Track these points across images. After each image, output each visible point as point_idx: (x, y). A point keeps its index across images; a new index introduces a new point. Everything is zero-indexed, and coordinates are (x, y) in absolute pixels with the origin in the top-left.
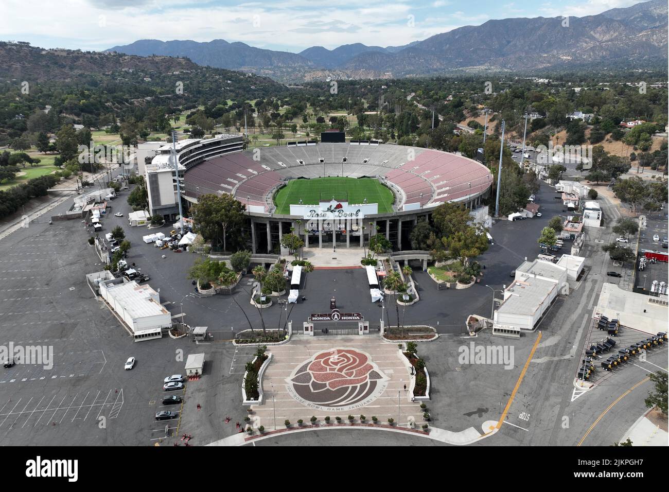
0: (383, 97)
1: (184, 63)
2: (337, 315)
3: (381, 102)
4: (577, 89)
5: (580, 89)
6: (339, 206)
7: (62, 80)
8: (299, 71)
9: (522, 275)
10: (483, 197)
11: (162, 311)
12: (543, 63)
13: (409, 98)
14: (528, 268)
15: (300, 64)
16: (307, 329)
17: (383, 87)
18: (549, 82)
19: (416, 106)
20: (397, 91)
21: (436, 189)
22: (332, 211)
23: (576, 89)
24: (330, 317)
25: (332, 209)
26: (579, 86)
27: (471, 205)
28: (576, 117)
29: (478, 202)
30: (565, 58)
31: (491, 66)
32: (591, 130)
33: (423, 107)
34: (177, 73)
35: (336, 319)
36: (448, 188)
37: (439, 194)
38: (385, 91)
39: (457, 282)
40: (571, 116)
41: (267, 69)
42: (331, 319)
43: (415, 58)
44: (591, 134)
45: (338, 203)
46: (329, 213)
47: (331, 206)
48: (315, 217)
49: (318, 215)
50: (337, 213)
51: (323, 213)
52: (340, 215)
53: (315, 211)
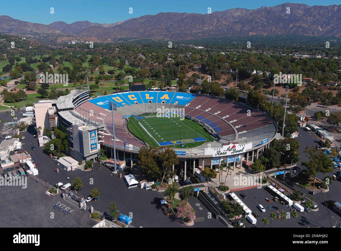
6: (234, 147)
12: (190, 37)
21: (226, 120)
25: (230, 148)
30: (199, 34)
36: (236, 120)
45: (234, 145)
46: (228, 152)
47: (230, 147)
48: (220, 155)
49: (221, 153)
50: (232, 151)
51: (225, 152)
52: (234, 152)
53: (220, 151)
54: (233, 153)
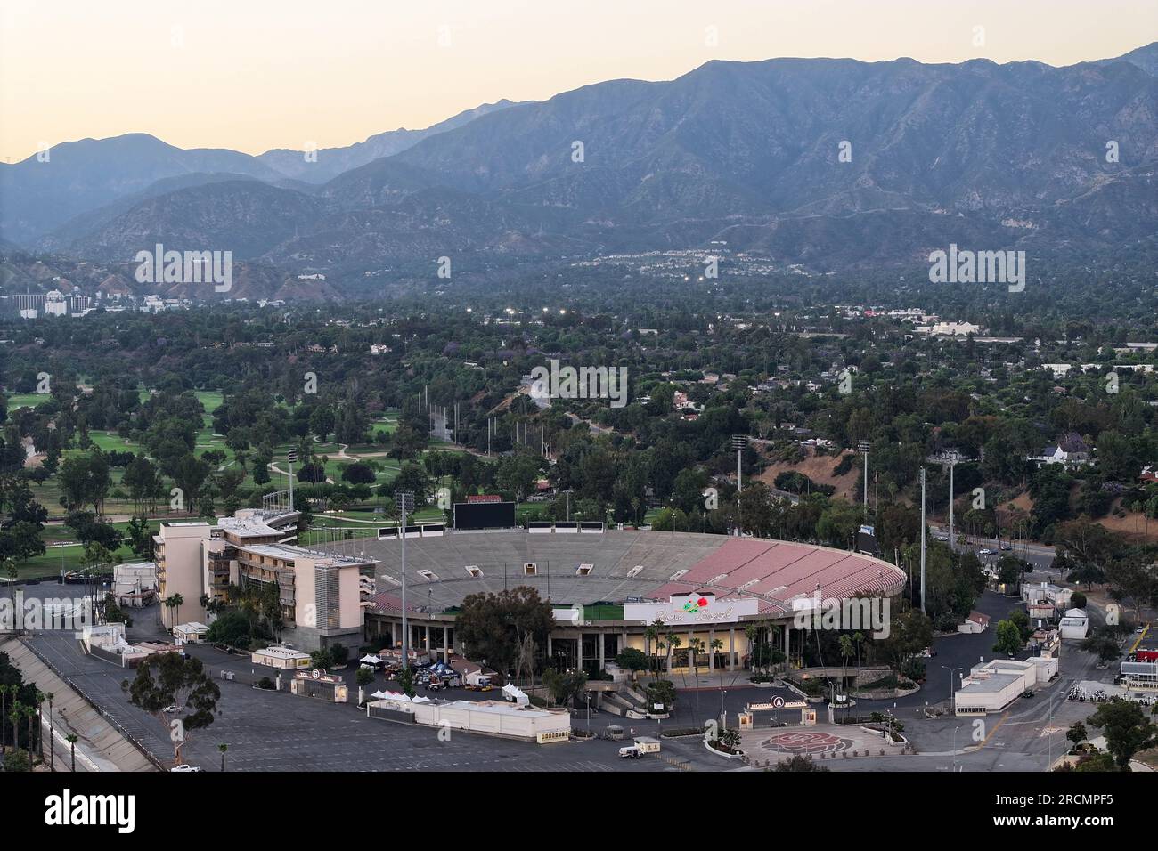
4: (1060, 369)
5: (1068, 366)
23: (1054, 366)
26: (1064, 358)
28: (1050, 460)
32: (1082, 489)
35: (779, 705)
40: (1038, 458)
42: (774, 706)
53: (665, 613)
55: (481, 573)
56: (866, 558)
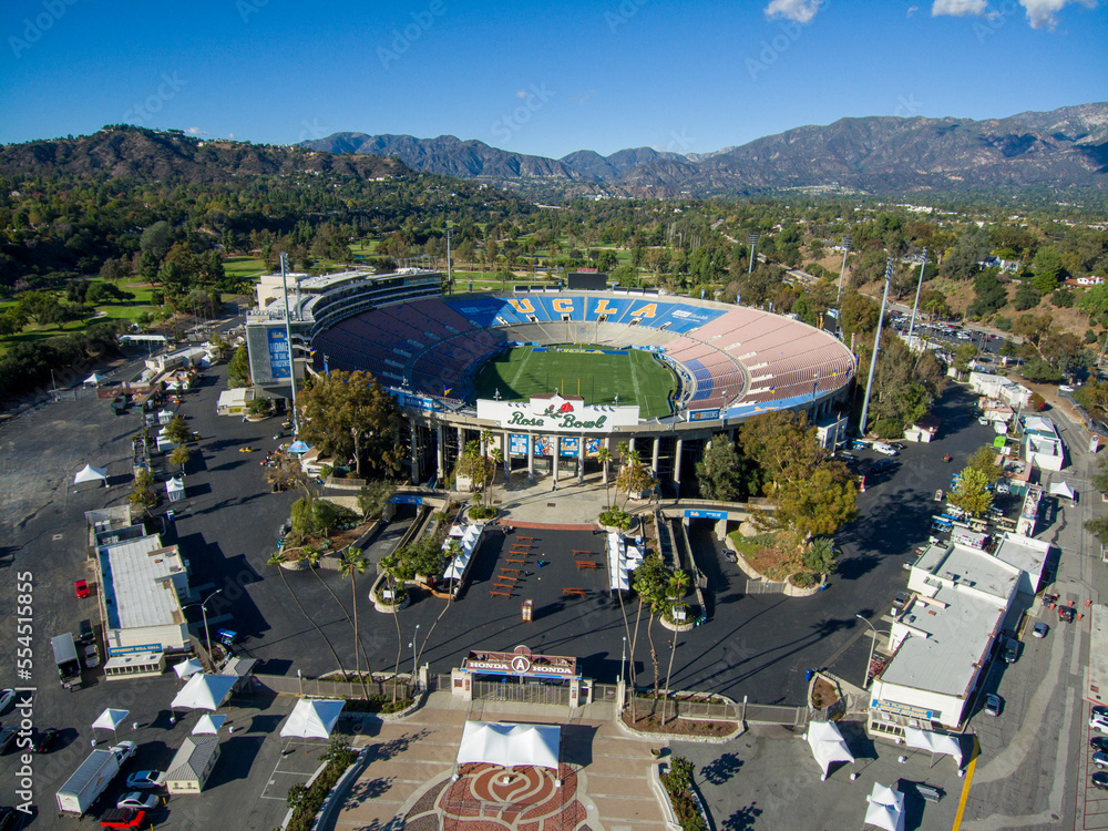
0: (674, 225)
1: (392, 165)
2: (523, 661)
3: (671, 232)
4: (980, 224)
5: (983, 223)
6: (566, 408)
7: (221, 183)
8: (557, 185)
9: (927, 581)
10: (836, 399)
11: (175, 614)
12: (921, 185)
13: (714, 227)
14: (936, 562)
15: (560, 174)
16: (458, 684)
17: (676, 211)
18: (933, 211)
19: (725, 239)
20: (697, 217)
21: (749, 375)
22: (553, 417)
24: (509, 664)
25: (555, 411)
27: (816, 414)
28: (989, 266)
29: (827, 406)
30: (953, 178)
31: (840, 186)
32: (1017, 287)
33: (736, 241)
34: (381, 179)
35: (520, 669)
36: (770, 376)
37: (755, 386)
38: (679, 217)
39: (786, 581)
40: (981, 264)
41: (512, 181)
42: (511, 669)
43: (726, 170)
44: (1018, 293)
45: (566, 402)
46: (548, 420)
47: (552, 407)
48: (523, 423)
49: (528, 422)
50: (562, 421)
51: (537, 418)
52: (569, 424)
53: (522, 415)
54: (565, 425)
55: (537, 320)
56: (828, 336)
